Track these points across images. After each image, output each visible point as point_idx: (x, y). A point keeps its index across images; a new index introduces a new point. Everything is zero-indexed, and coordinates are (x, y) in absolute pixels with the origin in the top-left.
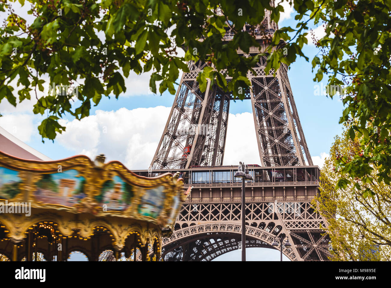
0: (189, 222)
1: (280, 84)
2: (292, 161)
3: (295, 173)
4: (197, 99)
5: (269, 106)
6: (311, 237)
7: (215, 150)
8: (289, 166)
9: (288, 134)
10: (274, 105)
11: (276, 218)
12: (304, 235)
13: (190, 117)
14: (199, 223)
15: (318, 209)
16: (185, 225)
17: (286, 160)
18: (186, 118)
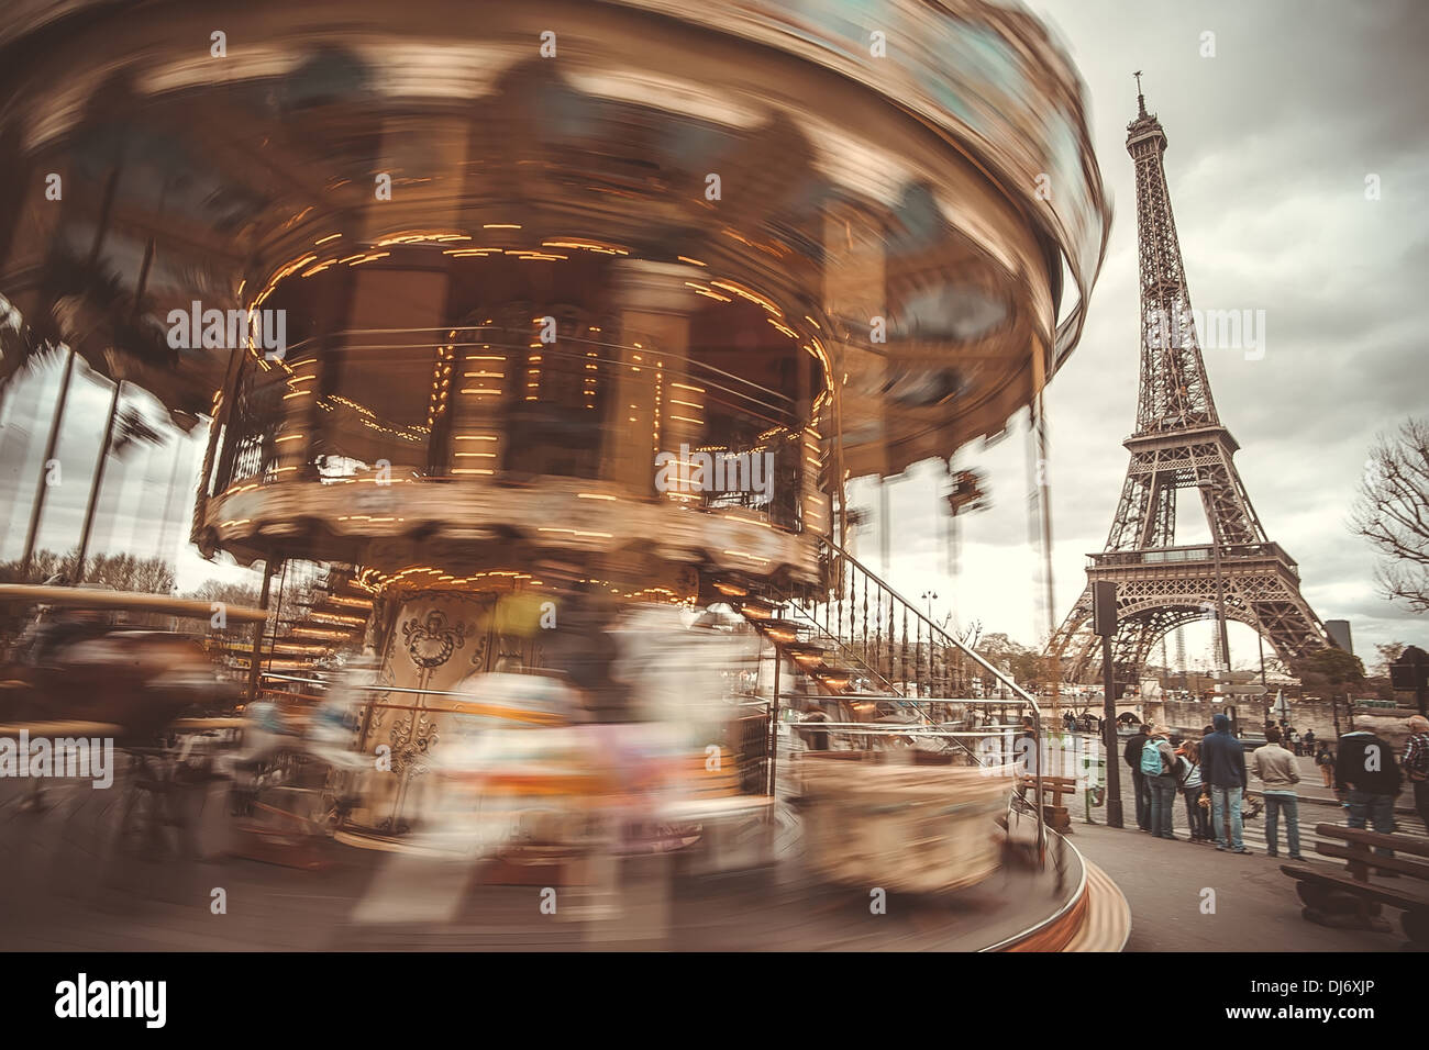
0: (1145, 597)
1: (1227, 470)
2: (1247, 538)
4: (1144, 490)
5: (1217, 491)
6: (1275, 609)
7: (1166, 534)
9: (1240, 515)
10: (1222, 489)
11: (1234, 591)
12: (1266, 606)
13: (1139, 506)
14: (1155, 597)
15: (1280, 582)
16: (1141, 600)
17: (1240, 538)
18: (1135, 506)
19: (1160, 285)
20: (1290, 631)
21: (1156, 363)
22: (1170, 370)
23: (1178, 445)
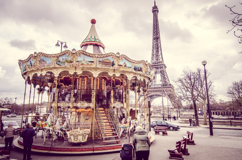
0: (151, 93)
1: (165, 71)
2: (167, 83)
5: (163, 75)
7: (155, 82)
19: (156, 38)
21: (154, 52)
22: (157, 53)
23: (157, 66)
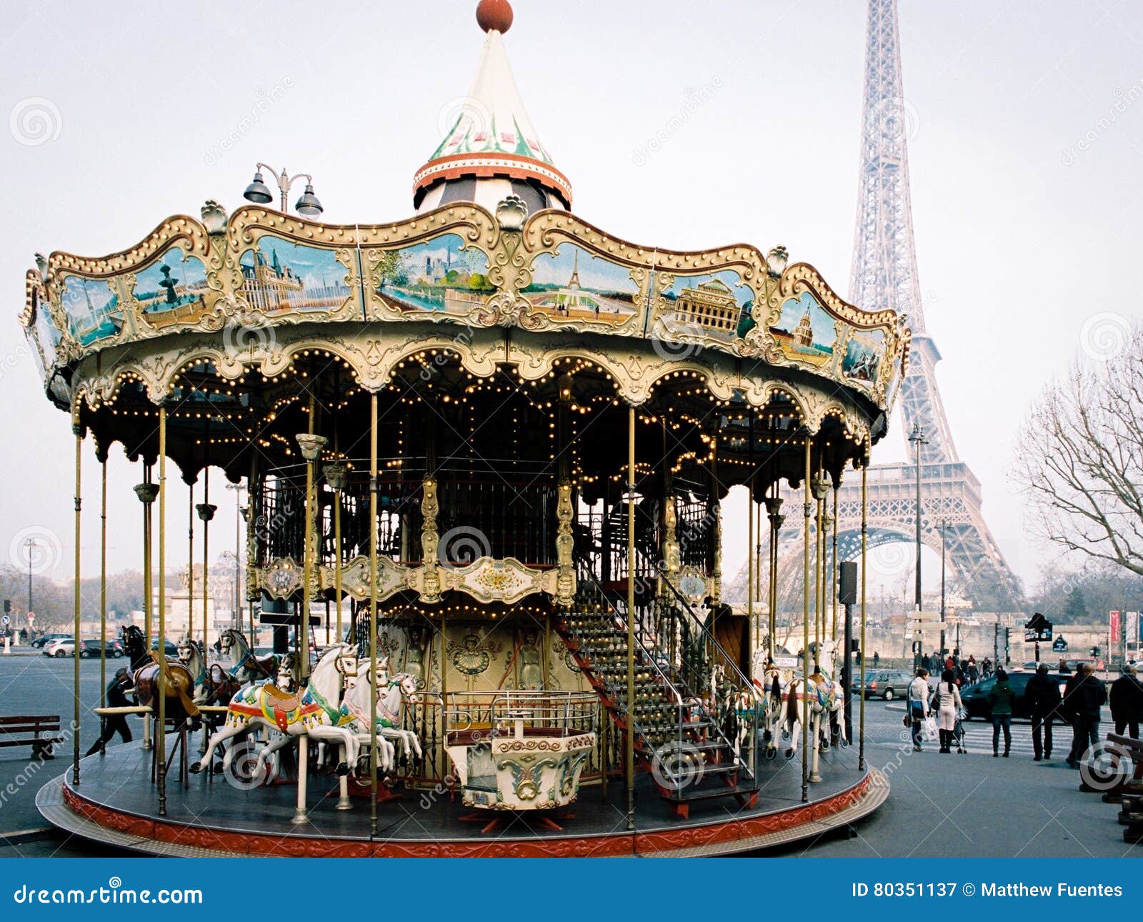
1: (928, 382)
2: (939, 458)
3: (942, 469)
5: (916, 404)
6: (957, 531)
8: (935, 463)
9: (935, 432)
10: (921, 403)
12: (950, 529)
15: (964, 504)
17: (933, 458)
19: (882, 160)
20: (968, 553)
21: (868, 255)
22: (882, 264)
